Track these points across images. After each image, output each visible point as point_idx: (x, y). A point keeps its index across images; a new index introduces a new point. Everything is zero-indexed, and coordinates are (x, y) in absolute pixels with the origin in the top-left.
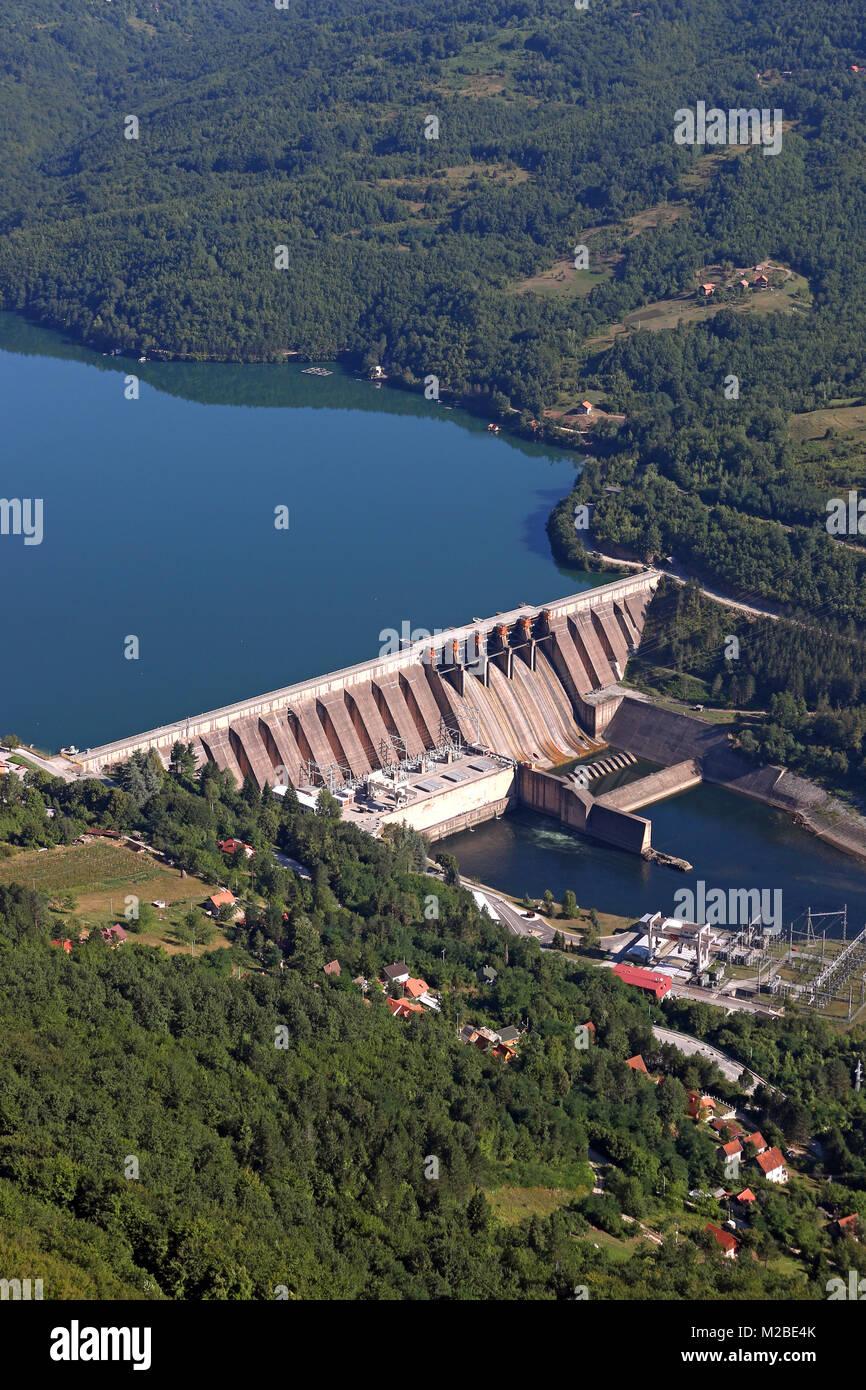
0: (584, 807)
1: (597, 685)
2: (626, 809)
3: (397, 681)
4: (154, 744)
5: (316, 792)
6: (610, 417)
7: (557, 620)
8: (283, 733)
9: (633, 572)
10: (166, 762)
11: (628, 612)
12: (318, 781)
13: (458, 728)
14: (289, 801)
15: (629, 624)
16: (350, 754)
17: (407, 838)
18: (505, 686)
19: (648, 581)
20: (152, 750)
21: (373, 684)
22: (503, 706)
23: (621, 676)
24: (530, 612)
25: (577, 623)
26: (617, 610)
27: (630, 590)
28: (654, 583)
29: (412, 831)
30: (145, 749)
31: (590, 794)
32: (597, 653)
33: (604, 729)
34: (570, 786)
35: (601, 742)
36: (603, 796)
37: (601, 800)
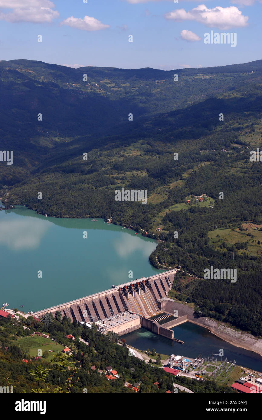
0: (157, 327)
1: (161, 297)
2: (168, 328)
3: (112, 296)
4: (51, 311)
5: (91, 323)
6: (165, 232)
7: (152, 281)
8: (83, 308)
9: (170, 269)
10: (54, 316)
11: (169, 279)
12: (92, 320)
13: (127, 308)
14: (85, 326)
15: (169, 282)
16: (100, 314)
17: (113, 335)
18: (139, 297)
19: (174, 272)
20: (51, 312)
21: (106, 296)
22: (138, 302)
23: (167, 295)
24: (145, 279)
25: (156, 281)
26: (166, 278)
27: (169, 274)
28: (175, 272)
29: (114, 333)
30: (49, 312)
31: (159, 324)
32: (161, 289)
33: (163, 308)
34: (154, 322)
35: (162, 312)
36: (162, 325)
37: (162, 326)
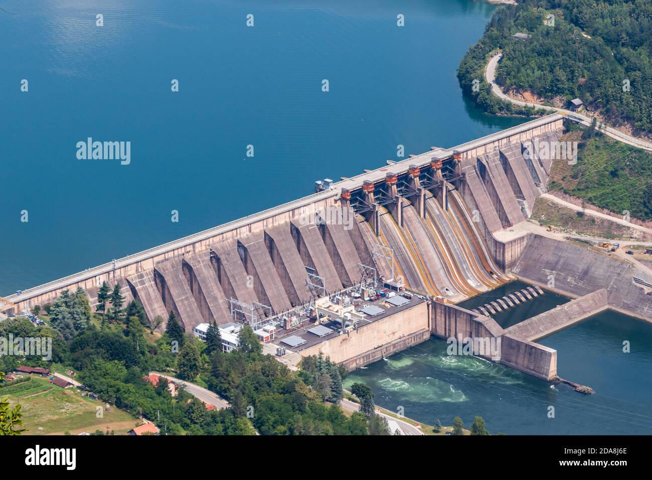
1: (506, 222)
2: (531, 339)
4: (82, 286)
7: (467, 162)
8: (206, 273)
10: (93, 303)
12: (241, 317)
13: (374, 266)
14: (213, 339)
18: (419, 225)
19: (555, 122)
20: (79, 292)
21: (292, 224)
22: (416, 244)
23: (529, 213)
24: (441, 154)
27: (537, 132)
30: (73, 289)
31: (498, 327)
32: (507, 192)
33: (513, 264)
34: (480, 318)
35: (509, 276)
36: (511, 328)
37: (510, 332)
